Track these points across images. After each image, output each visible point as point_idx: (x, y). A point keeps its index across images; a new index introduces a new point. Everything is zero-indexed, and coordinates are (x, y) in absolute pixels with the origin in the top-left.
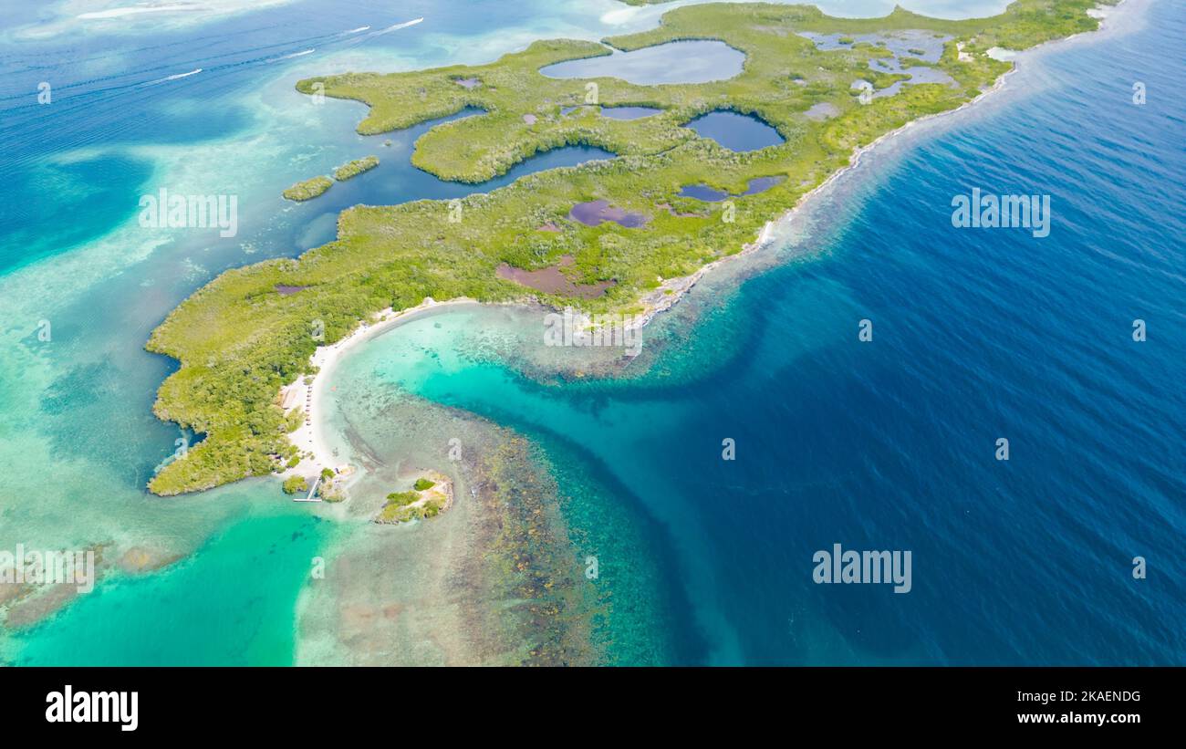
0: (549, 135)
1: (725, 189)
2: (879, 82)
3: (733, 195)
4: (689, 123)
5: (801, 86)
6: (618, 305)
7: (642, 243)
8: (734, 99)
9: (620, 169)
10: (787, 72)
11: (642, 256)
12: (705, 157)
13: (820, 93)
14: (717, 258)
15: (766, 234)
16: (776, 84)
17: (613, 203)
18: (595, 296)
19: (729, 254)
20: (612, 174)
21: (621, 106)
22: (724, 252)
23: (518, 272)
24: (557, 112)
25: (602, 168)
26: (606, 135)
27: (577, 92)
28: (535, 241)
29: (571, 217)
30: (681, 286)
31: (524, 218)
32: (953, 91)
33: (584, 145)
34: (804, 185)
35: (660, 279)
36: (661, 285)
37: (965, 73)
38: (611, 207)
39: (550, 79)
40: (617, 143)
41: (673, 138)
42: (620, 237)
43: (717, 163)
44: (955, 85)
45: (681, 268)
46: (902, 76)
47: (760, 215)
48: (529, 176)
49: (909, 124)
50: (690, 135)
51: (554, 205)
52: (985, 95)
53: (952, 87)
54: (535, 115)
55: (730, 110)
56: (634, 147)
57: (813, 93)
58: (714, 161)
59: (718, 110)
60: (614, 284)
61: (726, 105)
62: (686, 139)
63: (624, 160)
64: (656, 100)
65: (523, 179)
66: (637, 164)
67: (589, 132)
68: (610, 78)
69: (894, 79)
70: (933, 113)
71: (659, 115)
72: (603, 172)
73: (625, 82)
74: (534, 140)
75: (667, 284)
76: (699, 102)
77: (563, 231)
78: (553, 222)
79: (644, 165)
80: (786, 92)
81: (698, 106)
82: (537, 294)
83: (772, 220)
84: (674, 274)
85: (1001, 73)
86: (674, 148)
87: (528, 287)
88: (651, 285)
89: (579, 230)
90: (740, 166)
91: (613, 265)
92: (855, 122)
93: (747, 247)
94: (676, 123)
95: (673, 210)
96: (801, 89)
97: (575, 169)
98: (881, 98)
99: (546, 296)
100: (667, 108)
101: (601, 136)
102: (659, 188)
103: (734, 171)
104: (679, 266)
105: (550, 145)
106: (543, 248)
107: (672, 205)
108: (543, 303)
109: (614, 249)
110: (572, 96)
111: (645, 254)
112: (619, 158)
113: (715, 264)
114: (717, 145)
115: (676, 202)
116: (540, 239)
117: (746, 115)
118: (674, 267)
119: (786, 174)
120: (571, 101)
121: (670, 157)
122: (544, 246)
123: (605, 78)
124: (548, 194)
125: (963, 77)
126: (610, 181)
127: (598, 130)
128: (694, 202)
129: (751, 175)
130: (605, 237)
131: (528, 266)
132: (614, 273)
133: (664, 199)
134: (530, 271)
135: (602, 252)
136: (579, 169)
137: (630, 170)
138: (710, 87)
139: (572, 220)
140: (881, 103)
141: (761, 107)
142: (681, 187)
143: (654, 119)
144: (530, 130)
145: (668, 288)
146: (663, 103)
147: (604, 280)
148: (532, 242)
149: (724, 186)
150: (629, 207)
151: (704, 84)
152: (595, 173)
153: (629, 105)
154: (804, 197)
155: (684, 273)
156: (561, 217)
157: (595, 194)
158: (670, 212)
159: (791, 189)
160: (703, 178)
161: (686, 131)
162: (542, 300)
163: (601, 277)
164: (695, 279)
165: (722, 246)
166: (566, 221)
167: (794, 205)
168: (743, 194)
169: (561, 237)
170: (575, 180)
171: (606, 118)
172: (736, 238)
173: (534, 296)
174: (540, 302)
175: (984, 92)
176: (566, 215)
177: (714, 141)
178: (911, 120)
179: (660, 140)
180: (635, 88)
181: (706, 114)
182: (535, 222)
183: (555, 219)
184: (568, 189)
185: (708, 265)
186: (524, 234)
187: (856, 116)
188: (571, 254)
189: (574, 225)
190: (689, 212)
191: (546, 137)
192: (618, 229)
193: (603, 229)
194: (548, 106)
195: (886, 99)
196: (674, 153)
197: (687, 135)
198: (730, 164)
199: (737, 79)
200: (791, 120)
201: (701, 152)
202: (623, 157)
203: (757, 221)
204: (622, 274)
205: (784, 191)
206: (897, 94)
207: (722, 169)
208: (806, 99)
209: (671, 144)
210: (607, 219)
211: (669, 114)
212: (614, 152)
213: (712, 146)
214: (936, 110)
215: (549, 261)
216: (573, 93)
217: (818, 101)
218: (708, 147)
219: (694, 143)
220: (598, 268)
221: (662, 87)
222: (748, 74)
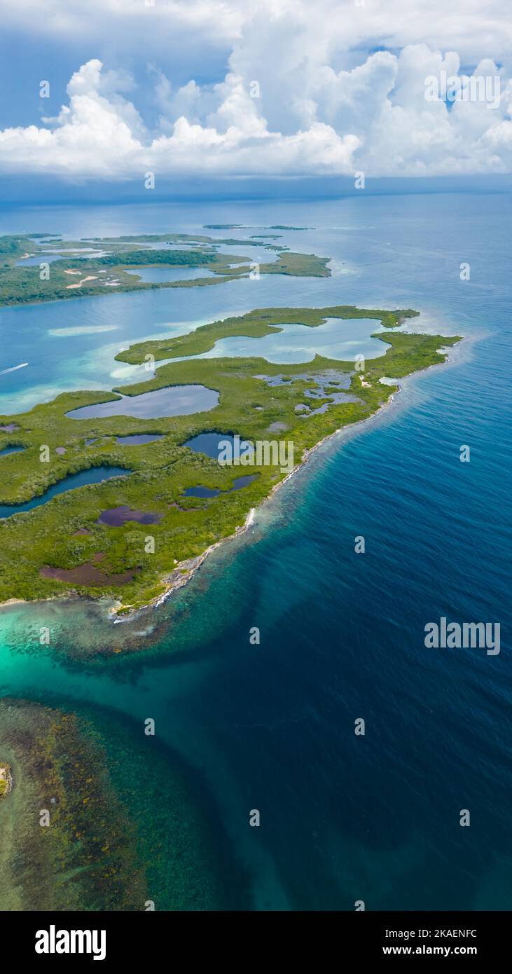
0: (77, 461)
1: (217, 488)
2: (313, 405)
3: (224, 491)
4: (184, 443)
5: (261, 411)
6: (144, 587)
7: (159, 535)
8: (215, 424)
9: (136, 481)
10: (250, 402)
11: (160, 546)
12: (199, 466)
13: (273, 416)
14: (217, 541)
15: (251, 517)
16: (243, 411)
17: (133, 507)
18: (125, 582)
19: (226, 536)
20: (130, 485)
21: (132, 435)
22: (222, 535)
23: (59, 572)
24: (82, 443)
25: (122, 481)
26: (122, 457)
27: (97, 428)
28: (71, 544)
29: (100, 522)
30: (192, 566)
31: (62, 527)
32: (362, 406)
33: (106, 466)
34: (273, 480)
35: (175, 562)
36: (177, 567)
37: (368, 394)
38: (132, 510)
39: (74, 420)
40: (132, 462)
41: (175, 454)
42: (141, 533)
43: (209, 470)
44: (363, 403)
45: (191, 551)
46: (327, 399)
47: (245, 504)
48: (63, 494)
49: (338, 431)
50: (187, 451)
51: (85, 514)
52: (384, 408)
53: (362, 404)
54: (64, 447)
55: (214, 431)
56: (145, 464)
57: (270, 415)
58: (206, 468)
59: (205, 432)
60: (139, 570)
61: (210, 428)
62: (184, 455)
63: (138, 474)
64: (159, 428)
65: (58, 496)
66: (148, 476)
67: (109, 456)
68: (122, 416)
69: (322, 402)
70: (352, 423)
71: (161, 439)
72: (123, 484)
73: (134, 418)
74: (65, 466)
75: (181, 565)
76: (191, 428)
77: (94, 533)
78: (85, 528)
79: (155, 476)
80: (250, 417)
81: (190, 430)
82: (76, 587)
83: (254, 507)
84: (186, 557)
85: (390, 393)
86: (176, 461)
87: (68, 583)
88: (170, 568)
89: (110, 532)
90: (226, 470)
91: (137, 555)
92: (301, 433)
93: (238, 529)
94: (175, 443)
95: (180, 507)
96: (261, 413)
97: (100, 484)
98: (316, 415)
99: (84, 588)
100: (167, 434)
101: (118, 458)
102: (168, 492)
103: (221, 474)
104: (189, 549)
105: (79, 468)
106: (78, 549)
107: (179, 504)
108: (82, 594)
109: (137, 542)
110: (93, 431)
111: (162, 544)
112: (134, 473)
113: (217, 545)
114: (207, 457)
115: (181, 501)
116: (77, 542)
117: (225, 434)
118: (185, 551)
119: (259, 473)
120: (92, 435)
121: (174, 468)
122: (79, 547)
123: (117, 416)
124: (79, 506)
125: (367, 397)
126: (129, 490)
127: (116, 454)
128: (196, 499)
129: (235, 476)
130: (129, 534)
131: (66, 566)
132: (139, 562)
133: (172, 500)
134: (68, 569)
135: (127, 547)
136: (104, 484)
137: (144, 481)
138: (196, 417)
139: (101, 524)
140: (317, 419)
141: (236, 428)
142: (184, 490)
143: (158, 442)
144: (62, 459)
145: (182, 568)
146: (164, 430)
147: (131, 569)
148: (69, 545)
149: (216, 485)
150: (147, 508)
151: (192, 415)
152: (116, 486)
153: (139, 434)
154: (275, 489)
155: (194, 555)
156: (92, 523)
157: (117, 502)
158: (178, 509)
159: (264, 483)
160: (199, 482)
161: (184, 449)
162: (81, 592)
163: (129, 567)
164: (203, 558)
165: (220, 530)
166: (95, 525)
167: (269, 495)
168: (231, 489)
169: (93, 539)
170: (100, 493)
171: (121, 445)
172: (229, 523)
173: (74, 590)
174: (79, 594)
175: (382, 406)
176: (96, 521)
177: (204, 454)
178: (339, 428)
179: (163, 457)
180: (141, 421)
181: (196, 436)
182: (71, 529)
183: (86, 525)
184: (95, 501)
185: (211, 546)
186: (62, 540)
187: (301, 429)
188: (102, 551)
189: (103, 527)
190: (193, 507)
191: (75, 463)
192: (139, 526)
193: (127, 528)
194: (75, 440)
195: (320, 415)
196: (177, 465)
197: (184, 451)
198: (218, 470)
199: (215, 409)
200: (257, 435)
201: (197, 462)
202: (137, 472)
203: (244, 509)
204: (145, 561)
205: (259, 485)
206: (326, 412)
207: (212, 473)
208: (265, 420)
209: (173, 459)
210: (129, 520)
211: (169, 438)
212: (130, 469)
213: (203, 458)
214: (354, 419)
215: (84, 559)
216: (94, 429)
217: (274, 421)
218: (201, 459)
219: (190, 457)
220: (124, 560)
221: (162, 419)
222: (222, 406)
